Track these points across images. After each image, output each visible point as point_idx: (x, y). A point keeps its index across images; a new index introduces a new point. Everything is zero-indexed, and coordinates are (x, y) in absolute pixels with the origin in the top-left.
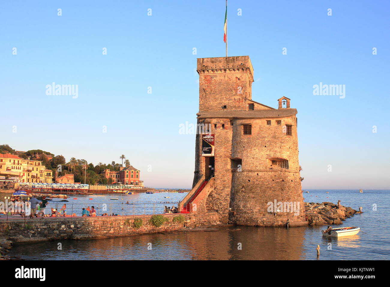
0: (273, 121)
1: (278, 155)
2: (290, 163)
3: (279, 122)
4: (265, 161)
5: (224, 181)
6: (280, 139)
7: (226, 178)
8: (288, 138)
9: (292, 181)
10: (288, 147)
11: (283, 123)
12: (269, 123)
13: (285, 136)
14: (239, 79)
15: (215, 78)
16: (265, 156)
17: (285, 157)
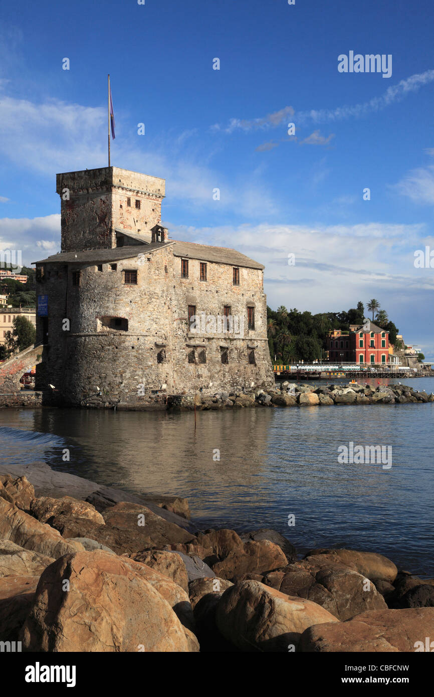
0: (107, 267)
1: (112, 313)
2: (131, 324)
3: (114, 267)
4: (93, 322)
5: (58, 349)
6: (114, 290)
7: (59, 345)
8: (128, 289)
9: (133, 348)
10: (128, 300)
11: (119, 268)
12: (100, 269)
13: (123, 286)
14: (104, 202)
15: (77, 202)
16: (95, 314)
17: (122, 313)
